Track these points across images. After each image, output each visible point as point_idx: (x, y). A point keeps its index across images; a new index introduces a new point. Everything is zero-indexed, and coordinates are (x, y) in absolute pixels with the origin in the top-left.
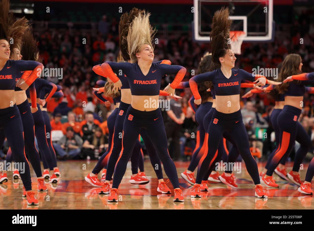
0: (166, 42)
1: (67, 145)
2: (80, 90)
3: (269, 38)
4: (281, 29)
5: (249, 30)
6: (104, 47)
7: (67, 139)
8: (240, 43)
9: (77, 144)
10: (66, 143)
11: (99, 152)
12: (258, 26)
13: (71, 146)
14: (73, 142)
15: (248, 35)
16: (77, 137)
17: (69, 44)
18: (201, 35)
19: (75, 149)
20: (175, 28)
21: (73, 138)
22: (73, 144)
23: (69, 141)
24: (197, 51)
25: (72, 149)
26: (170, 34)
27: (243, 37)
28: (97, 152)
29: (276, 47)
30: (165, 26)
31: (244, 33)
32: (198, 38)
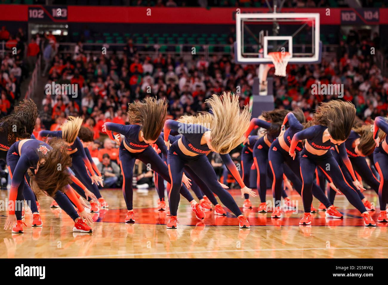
0: (207, 64)
1: (103, 172)
2: (116, 115)
3: (315, 58)
4: (328, 50)
5: (294, 51)
6: (142, 69)
7: (104, 166)
8: (285, 65)
9: (113, 172)
10: (102, 170)
11: (137, 180)
12: (304, 46)
13: (107, 174)
14: (110, 169)
15: (294, 56)
16: (114, 164)
17: (105, 67)
18: (243, 56)
19: (112, 177)
20: (216, 49)
21: (110, 166)
22: (109, 172)
23: (105, 169)
24: (240, 73)
25: (109, 177)
26: (211, 56)
27: (289, 58)
28: (135, 180)
29: (323, 69)
30: (205, 47)
31: (290, 54)
32: (240, 59)
